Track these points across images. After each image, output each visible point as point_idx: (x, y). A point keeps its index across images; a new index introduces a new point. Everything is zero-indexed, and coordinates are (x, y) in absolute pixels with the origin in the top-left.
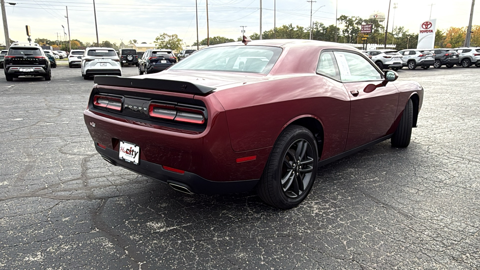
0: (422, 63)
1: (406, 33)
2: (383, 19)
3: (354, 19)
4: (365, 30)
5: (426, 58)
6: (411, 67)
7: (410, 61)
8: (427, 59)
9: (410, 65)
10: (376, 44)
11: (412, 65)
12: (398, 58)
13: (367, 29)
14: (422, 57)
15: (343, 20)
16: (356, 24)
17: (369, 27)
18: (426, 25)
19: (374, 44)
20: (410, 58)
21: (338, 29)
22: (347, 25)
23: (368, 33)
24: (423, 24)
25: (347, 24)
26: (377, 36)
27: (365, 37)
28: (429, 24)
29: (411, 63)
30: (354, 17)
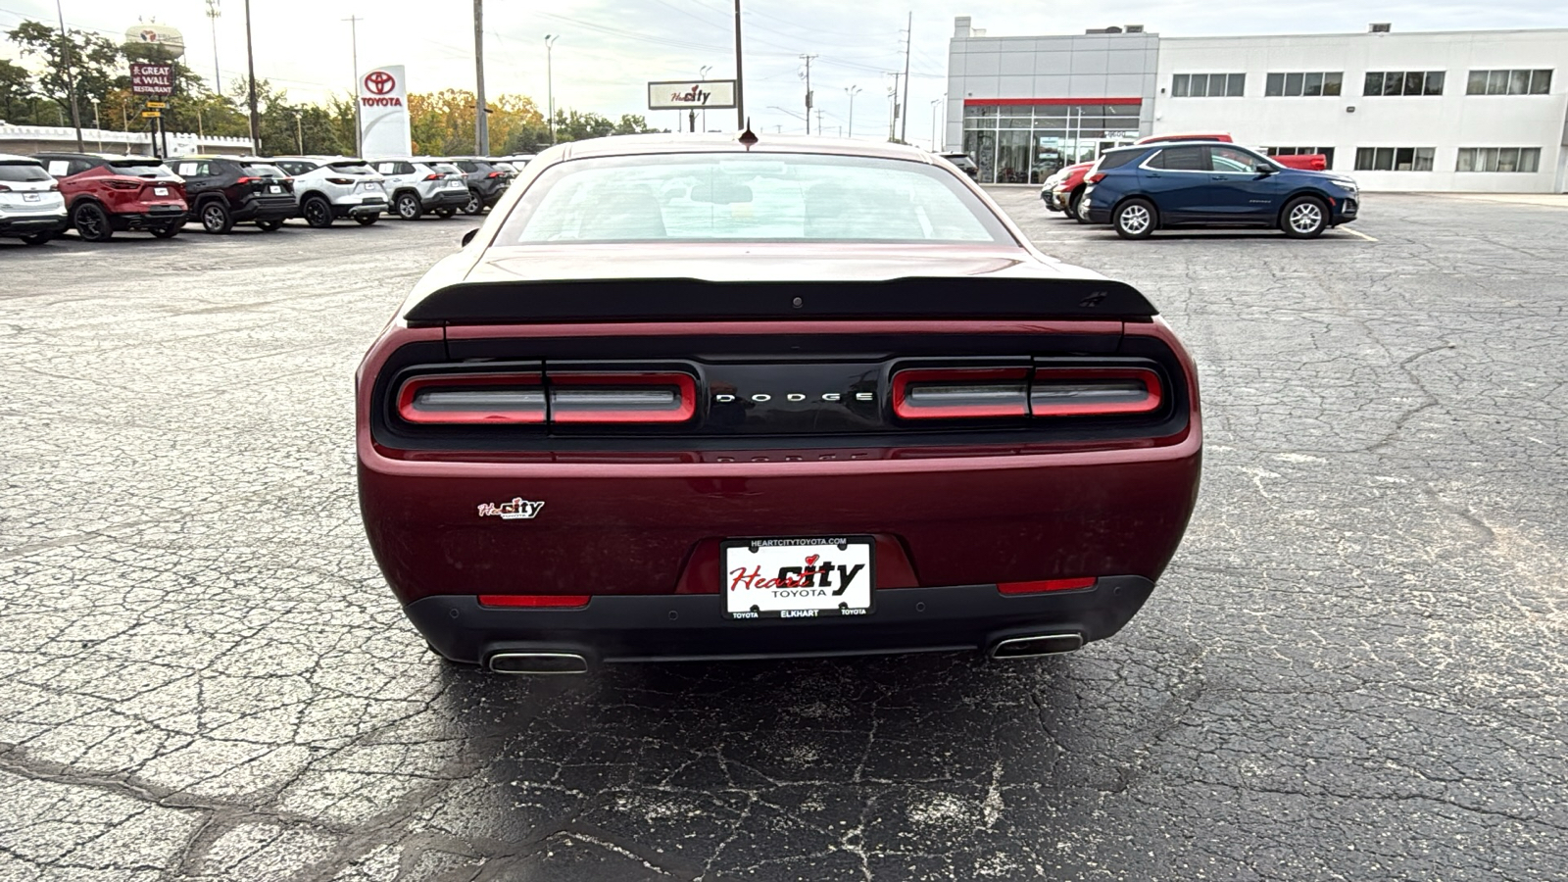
0: (437, 200)
1: (279, 101)
2: (180, 50)
3: (79, 40)
4: (149, 85)
5: (445, 185)
6: (409, 213)
7: (401, 193)
8: (448, 189)
9: (402, 206)
10: (193, 135)
11: (407, 208)
12: (373, 186)
13: (156, 81)
14: (437, 182)
15: (36, 38)
16: (91, 57)
17: (162, 75)
18: (377, 83)
19: (186, 135)
20: (399, 185)
21: (22, 73)
22: (57, 59)
23: (160, 95)
24: (369, 78)
25: (54, 55)
26: (183, 106)
27: (151, 110)
28: (386, 81)
29: (406, 201)
30: (78, 32)
